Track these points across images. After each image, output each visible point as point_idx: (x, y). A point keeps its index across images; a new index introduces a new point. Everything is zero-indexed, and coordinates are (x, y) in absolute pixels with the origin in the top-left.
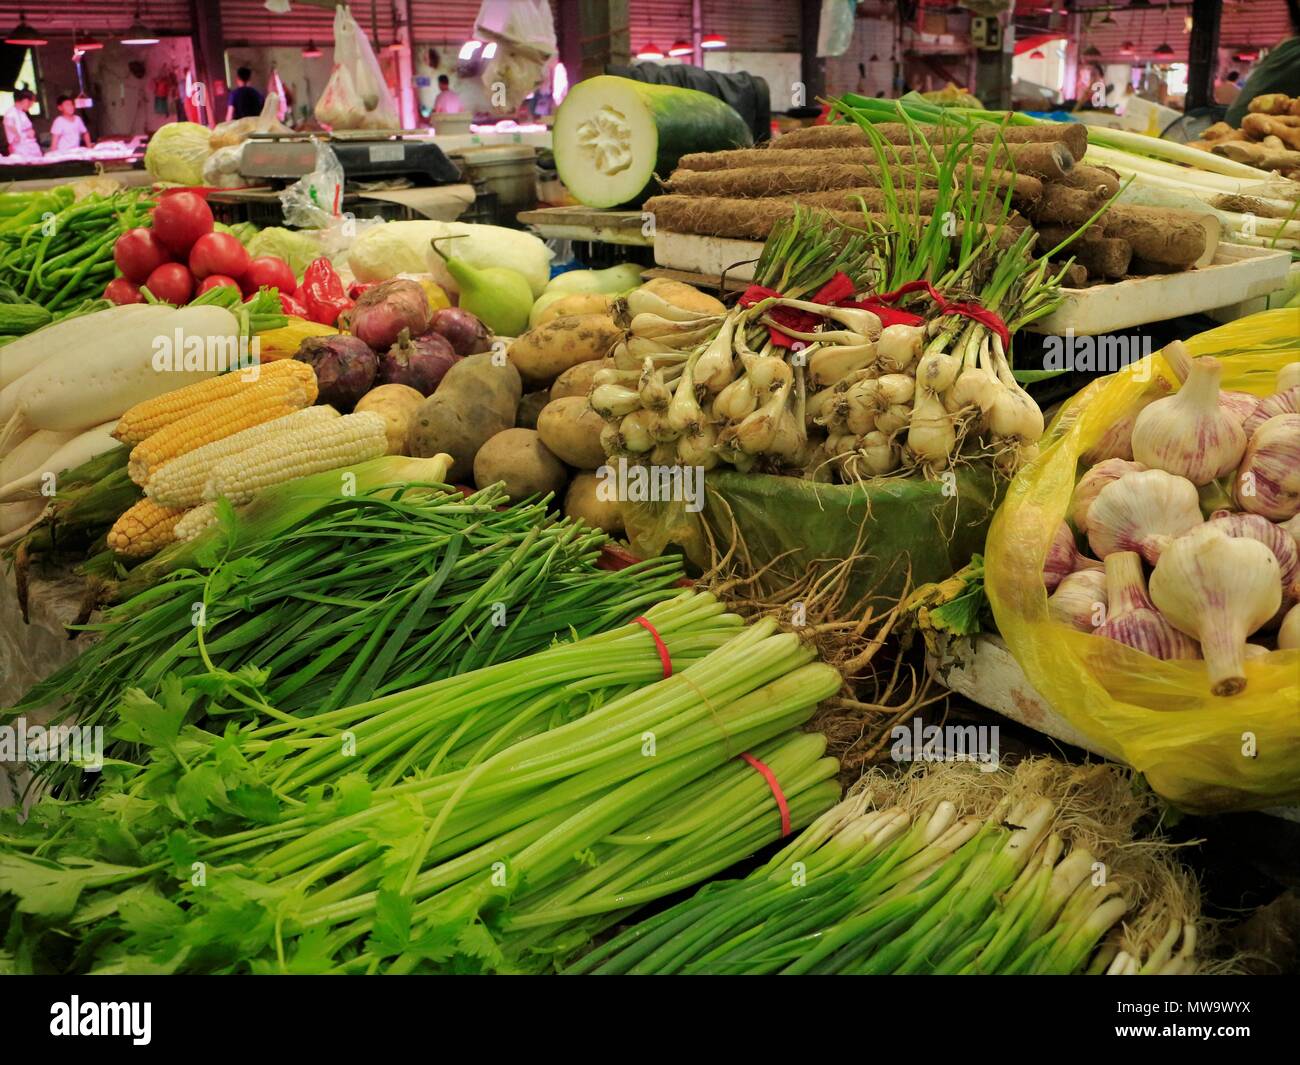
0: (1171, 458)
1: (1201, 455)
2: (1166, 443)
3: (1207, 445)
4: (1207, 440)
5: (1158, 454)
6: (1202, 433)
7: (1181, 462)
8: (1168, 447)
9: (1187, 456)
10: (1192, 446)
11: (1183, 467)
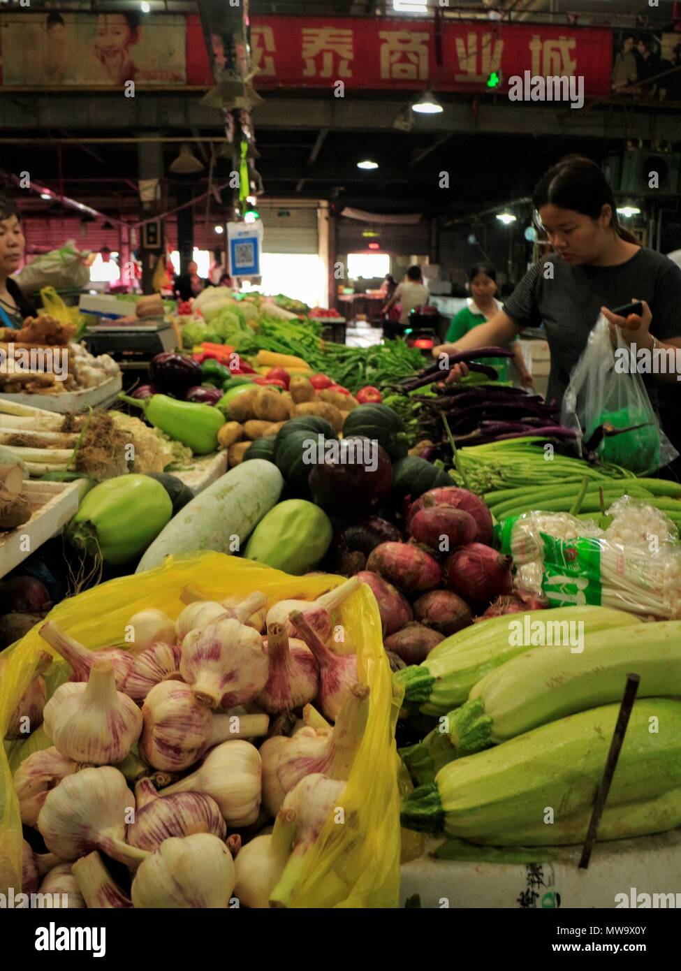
0: (95, 753)
1: (117, 743)
2: (87, 742)
3: (119, 734)
4: (118, 730)
5: (83, 752)
6: (113, 725)
7: (103, 754)
8: (89, 745)
9: (107, 749)
10: (108, 739)
11: (105, 757)
